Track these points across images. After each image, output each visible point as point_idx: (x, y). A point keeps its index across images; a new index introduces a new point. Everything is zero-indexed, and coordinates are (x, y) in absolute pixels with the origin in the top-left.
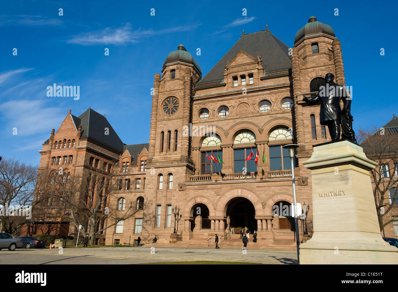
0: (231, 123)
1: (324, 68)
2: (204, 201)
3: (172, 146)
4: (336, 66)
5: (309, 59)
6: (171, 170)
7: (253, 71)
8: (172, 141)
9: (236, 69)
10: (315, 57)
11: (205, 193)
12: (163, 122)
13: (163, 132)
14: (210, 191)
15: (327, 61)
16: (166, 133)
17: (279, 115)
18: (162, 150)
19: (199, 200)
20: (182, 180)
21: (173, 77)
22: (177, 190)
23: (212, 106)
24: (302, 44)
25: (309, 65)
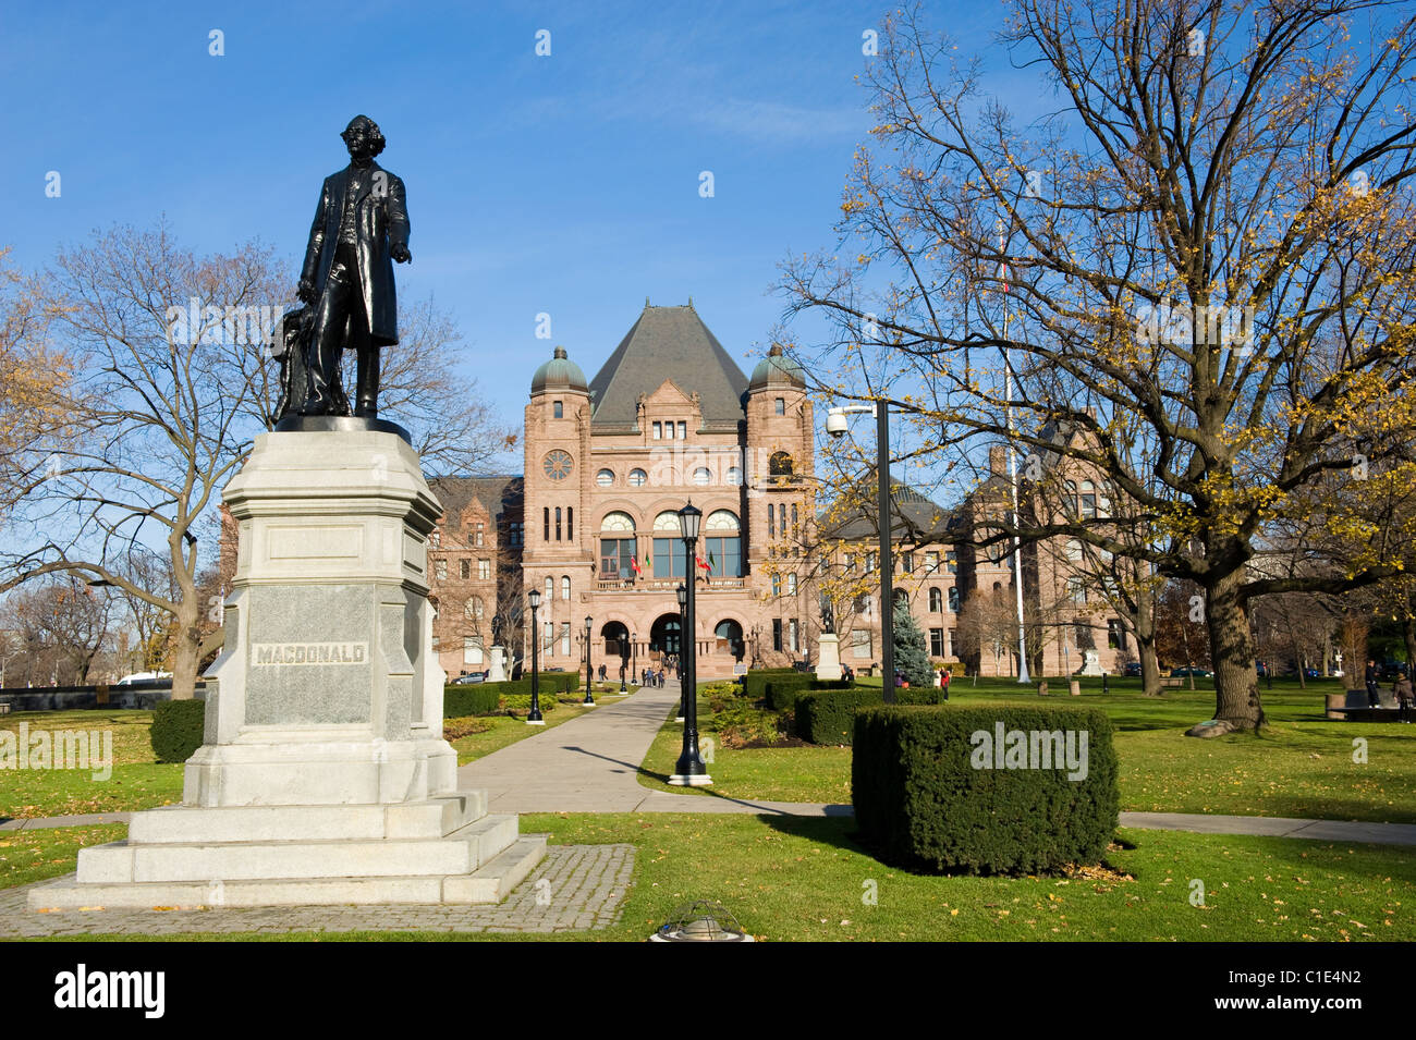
0: (651, 498)
1: (789, 439)
2: (621, 618)
3: (564, 533)
4: (804, 440)
5: (771, 422)
6: (567, 571)
7: (685, 418)
8: (564, 525)
9: (658, 410)
10: (779, 420)
11: (623, 606)
12: (546, 492)
13: (546, 510)
14: (629, 604)
15: (794, 429)
16: (552, 513)
17: (724, 495)
18: (547, 537)
19: (613, 617)
20: (586, 587)
21: (559, 415)
22: (579, 601)
23: (621, 466)
24: (763, 394)
25: (772, 431)
